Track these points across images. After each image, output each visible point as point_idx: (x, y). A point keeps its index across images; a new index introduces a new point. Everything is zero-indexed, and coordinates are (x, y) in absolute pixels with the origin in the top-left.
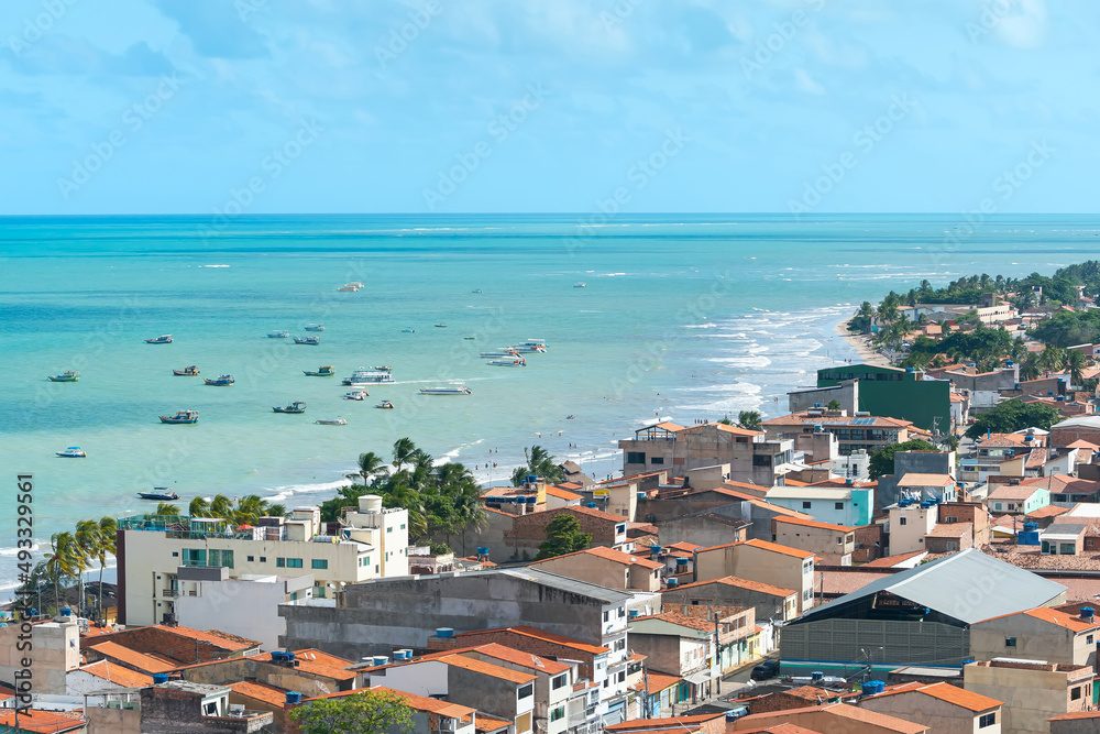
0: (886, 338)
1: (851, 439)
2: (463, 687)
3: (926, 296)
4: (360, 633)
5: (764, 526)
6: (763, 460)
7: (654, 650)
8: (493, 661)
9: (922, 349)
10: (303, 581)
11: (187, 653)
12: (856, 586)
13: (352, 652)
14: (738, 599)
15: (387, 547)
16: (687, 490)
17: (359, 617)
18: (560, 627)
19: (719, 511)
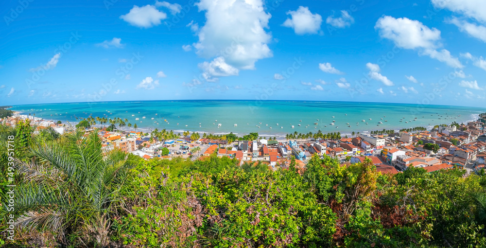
0: (481, 117)
1: (481, 124)
2: (461, 139)
3: (483, 114)
4: (454, 135)
5: (476, 129)
6: (476, 125)
7: (471, 137)
8: (462, 137)
9: (483, 118)
10: (450, 131)
11: (443, 135)
12: (482, 134)
13: (453, 136)
14: (476, 134)
15: (455, 129)
16: (471, 126)
17: (454, 134)
18: (466, 135)
19: (474, 128)
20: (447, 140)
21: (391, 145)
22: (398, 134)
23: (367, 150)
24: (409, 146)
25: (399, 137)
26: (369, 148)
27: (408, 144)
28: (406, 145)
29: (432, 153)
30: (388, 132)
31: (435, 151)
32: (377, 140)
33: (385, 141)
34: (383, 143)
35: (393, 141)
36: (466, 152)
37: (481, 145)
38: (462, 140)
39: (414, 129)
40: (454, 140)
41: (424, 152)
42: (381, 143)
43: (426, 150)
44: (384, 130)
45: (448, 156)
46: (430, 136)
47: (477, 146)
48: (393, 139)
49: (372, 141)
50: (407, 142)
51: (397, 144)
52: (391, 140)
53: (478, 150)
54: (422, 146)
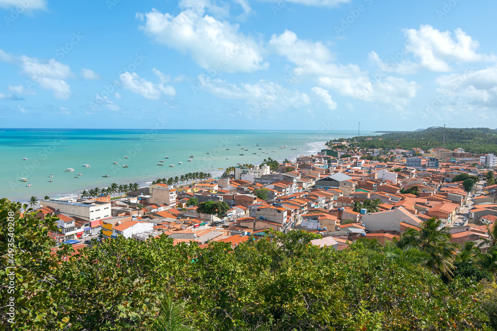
0: (330, 146)
1: (325, 158)
2: (276, 188)
3: (335, 141)
4: (264, 181)
5: (314, 169)
6: (314, 161)
7: (300, 184)
8: (279, 185)
9: (334, 147)
10: (257, 175)
11: (242, 183)
12: (325, 176)
13: (262, 183)
14: (310, 178)
15: (267, 171)
16: (304, 164)
17: (264, 179)
18: (288, 181)
19: (308, 167)
20: (248, 193)
21: (128, 214)
22: (146, 191)
23: (67, 234)
24: (168, 211)
25: (147, 196)
26: (72, 229)
27: (167, 208)
28: (162, 209)
29: (215, 218)
30: (123, 188)
31: (222, 215)
32: (91, 209)
33: (110, 208)
34: (108, 212)
35: (133, 206)
36: (279, 211)
37: (317, 197)
38: (280, 190)
39: (182, 177)
40: (261, 191)
41: (199, 218)
42: (100, 212)
43: (202, 215)
44: (114, 186)
45: (246, 220)
46: (216, 187)
47: (308, 198)
48: (134, 200)
49: (80, 212)
50: (165, 205)
51: (142, 211)
52: (129, 203)
53: (309, 205)
54: (196, 208)
